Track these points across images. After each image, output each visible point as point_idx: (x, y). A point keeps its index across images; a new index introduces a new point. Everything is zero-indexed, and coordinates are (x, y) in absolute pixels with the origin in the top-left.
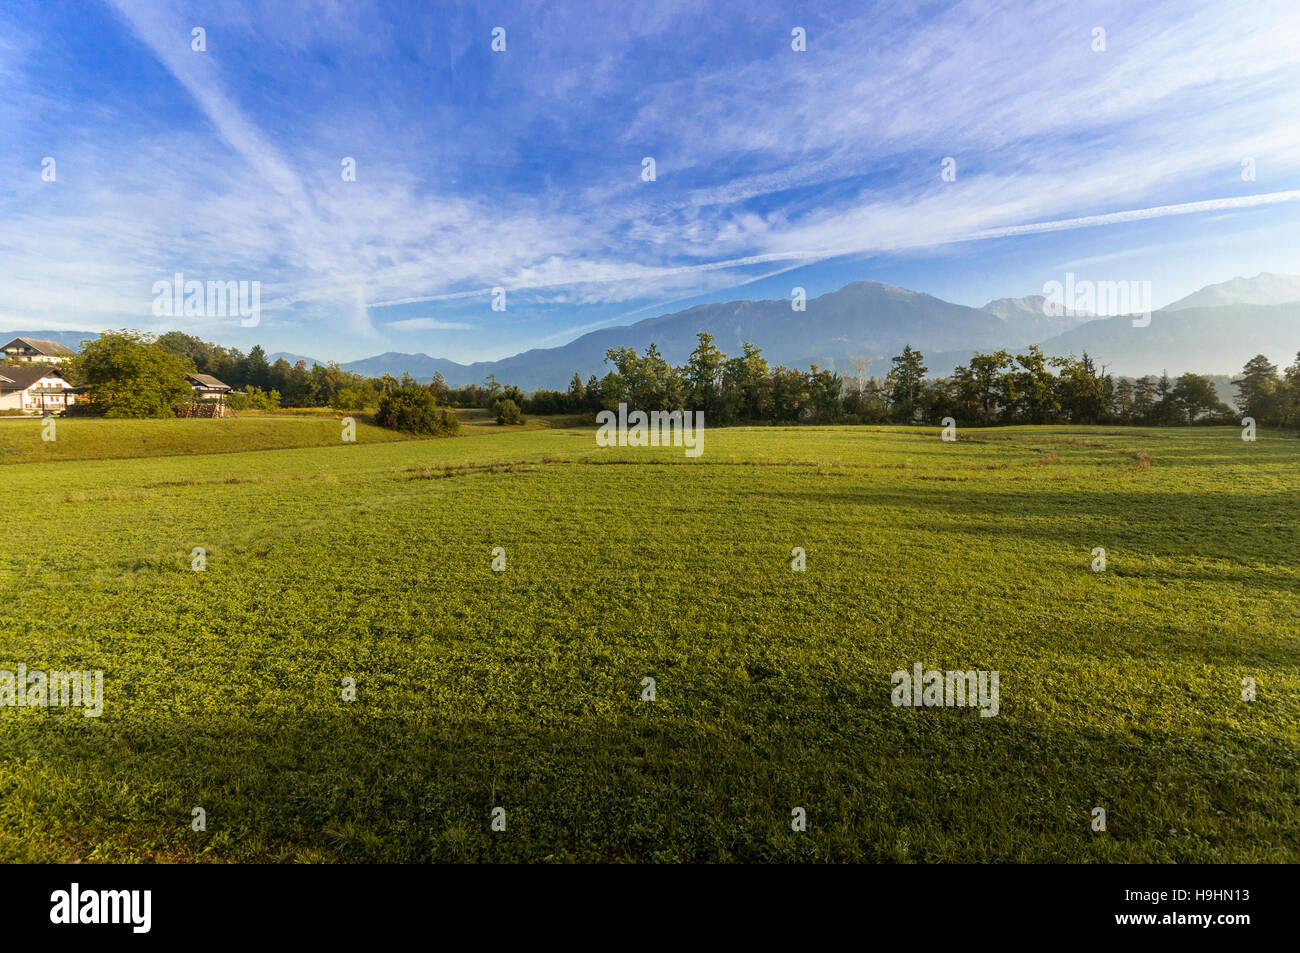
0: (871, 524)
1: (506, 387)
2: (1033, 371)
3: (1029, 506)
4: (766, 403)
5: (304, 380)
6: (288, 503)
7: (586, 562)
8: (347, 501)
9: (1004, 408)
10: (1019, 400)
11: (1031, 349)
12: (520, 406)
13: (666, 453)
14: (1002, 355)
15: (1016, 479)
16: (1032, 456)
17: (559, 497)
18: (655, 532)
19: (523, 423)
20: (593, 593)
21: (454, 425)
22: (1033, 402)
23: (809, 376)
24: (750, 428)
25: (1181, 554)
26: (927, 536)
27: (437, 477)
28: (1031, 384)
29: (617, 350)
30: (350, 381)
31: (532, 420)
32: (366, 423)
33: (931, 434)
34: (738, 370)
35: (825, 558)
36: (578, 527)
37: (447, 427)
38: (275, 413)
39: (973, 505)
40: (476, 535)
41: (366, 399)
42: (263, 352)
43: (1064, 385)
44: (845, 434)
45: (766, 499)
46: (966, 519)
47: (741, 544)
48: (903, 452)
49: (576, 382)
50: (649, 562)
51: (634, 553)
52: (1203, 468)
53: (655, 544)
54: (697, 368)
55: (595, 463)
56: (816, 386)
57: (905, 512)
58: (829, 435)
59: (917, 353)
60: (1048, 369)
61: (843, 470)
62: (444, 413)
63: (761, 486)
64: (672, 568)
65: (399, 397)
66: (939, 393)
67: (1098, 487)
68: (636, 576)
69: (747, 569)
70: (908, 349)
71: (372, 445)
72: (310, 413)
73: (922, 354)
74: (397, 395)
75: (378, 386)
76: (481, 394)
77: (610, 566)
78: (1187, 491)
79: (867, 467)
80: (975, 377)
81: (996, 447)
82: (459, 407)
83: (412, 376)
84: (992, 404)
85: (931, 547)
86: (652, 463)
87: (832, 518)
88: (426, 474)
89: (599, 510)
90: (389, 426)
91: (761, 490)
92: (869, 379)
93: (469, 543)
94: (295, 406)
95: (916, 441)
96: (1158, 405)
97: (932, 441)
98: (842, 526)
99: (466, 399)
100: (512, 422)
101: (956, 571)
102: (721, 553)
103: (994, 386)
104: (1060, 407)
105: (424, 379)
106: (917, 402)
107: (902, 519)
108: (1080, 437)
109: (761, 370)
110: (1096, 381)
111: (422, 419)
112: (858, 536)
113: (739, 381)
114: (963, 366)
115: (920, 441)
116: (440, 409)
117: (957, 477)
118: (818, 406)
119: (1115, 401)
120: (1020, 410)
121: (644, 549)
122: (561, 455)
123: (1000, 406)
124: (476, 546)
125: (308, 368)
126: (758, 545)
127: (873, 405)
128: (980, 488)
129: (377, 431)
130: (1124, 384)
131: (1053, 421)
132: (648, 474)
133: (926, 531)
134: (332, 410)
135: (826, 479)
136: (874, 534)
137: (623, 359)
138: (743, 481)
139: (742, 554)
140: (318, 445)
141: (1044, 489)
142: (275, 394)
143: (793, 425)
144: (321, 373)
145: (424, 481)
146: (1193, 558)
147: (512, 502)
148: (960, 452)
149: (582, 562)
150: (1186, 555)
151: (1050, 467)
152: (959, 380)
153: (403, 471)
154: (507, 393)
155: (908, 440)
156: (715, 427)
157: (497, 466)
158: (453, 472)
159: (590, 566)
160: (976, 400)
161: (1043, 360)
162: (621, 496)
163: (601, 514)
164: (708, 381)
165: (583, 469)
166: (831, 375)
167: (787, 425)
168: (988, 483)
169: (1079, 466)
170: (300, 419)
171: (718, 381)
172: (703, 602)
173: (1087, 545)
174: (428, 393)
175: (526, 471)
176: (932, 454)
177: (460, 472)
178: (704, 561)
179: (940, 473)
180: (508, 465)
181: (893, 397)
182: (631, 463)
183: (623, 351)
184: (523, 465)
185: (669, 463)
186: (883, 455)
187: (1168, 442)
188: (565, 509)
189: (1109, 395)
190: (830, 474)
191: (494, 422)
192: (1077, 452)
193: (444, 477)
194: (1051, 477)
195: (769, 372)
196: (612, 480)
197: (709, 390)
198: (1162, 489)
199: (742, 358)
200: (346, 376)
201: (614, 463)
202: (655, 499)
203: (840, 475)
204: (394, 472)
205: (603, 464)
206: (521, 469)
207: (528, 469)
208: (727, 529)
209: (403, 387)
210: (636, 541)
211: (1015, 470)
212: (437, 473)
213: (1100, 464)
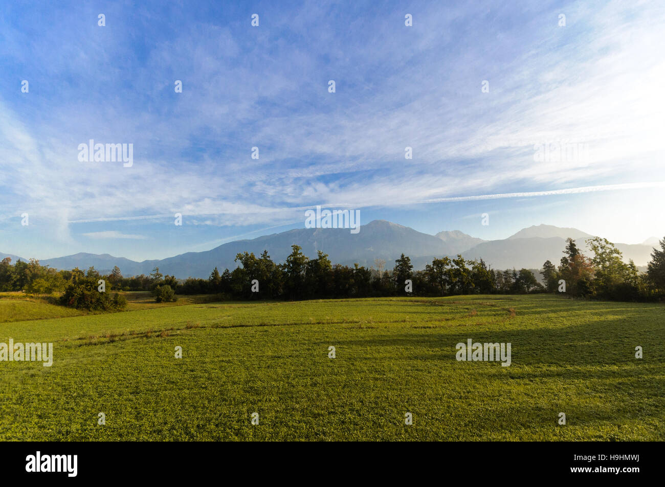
0: (389, 358)
1: (166, 277)
2: (460, 267)
4: (330, 285)
5: (6, 271)
7: (209, 402)
9: (450, 286)
10: (456, 282)
11: (458, 256)
12: (174, 289)
13: (270, 318)
14: (446, 259)
15: (459, 325)
16: (465, 312)
17: (195, 353)
18: (260, 374)
19: (175, 301)
20: (213, 427)
21: (123, 304)
22: (463, 283)
23: (354, 270)
24: (321, 300)
26: (419, 363)
27: (103, 343)
28: (460, 274)
29: (243, 254)
30: (45, 273)
31: (181, 299)
32: (51, 303)
33: (418, 301)
34: (315, 266)
36: (207, 375)
37: (118, 305)
39: (440, 342)
40: (127, 387)
41: (55, 286)
43: (474, 274)
44: (374, 303)
46: (437, 351)
47: (316, 378)
48: (404, 312)
49: (215, 273)
50: (255, 397)
52: (537, 316)
53: (259, 383)
54: (291, 265)
55: (222, 327)
56: (357, 275)
57: (407, 349)
58: (365, 303)
59: (407, 258)
60: (466, 266)
61: (373, 324)
62: (117, 295)
63: (327, 337)
64: (270, 400)
65: (83, 284)
66: (419, 279)
67: (496, 328)
68: (245, 409)
69: (318, 396)
70: (403, 256)
71: (53, 320)
72: (5, 296)
73: (410, 258)
74: (82, 282)
75: (67, 276)
76: (147, 281)
77: (227, 403)
78: (533, 328)
79: (386, 322)
80: (435, 271)
81: (449, 308)
82: (130, 290)
83: (95, 269)
84: (444, 284)
86: (261, 325)
87: (368, 356)
88: (93, 341)
89: (223, 361)
90: (70, 305)
91: (328, 340)
92: (384, 271)
93: (120, 395)
95: (410, 305)
96: (514, 284)
97: (418, 305)
99: (135, 285)
100: (168, 300)
102: (302, 386)
103: (444, 275)
104: (474, 285)
107: (406, 353)
108: (485, 301)
109: (328, 266)
110: (488, 272)
111: (98, 300)
112: (383, 366)
113: (315, 273)
114: (429, 265)
115: (413, 306)
116: (114, 292)
117: (432, 326)
118: (359, 288)
119: (497, 282)
120: (457, 288)
121: (251, 388)
122: (200, 323)
123: (448, 285)
124: (125, 397)
125: (13, 263)
126: (325, 378)
127: (388, 286)
128: (443, 332)
129: (60, 309)
130: (499, 273)
131: (473, 293)
132: (258, 333)
133: (419, 361)
134: (24, 294)
135: (364, 331)
136: (392, 364)
137: (247, 259)
138: (317, 335)
139: (315, 385)
140: (6, 321)
141: (472, 330)
143: (346, 298)
144: (22, 267)
145: (90, 347)
146: (541, 365)
147: (159, 359)
148: (432, 311)
149: (206, 402)
150: (538, 364)
151: (474, 318)
152: (428, 272)
153: (75, 340)
154: (167, 281)
155: (406, 306)
157: (151, 332)
158: (117, 339)
159: (213, 404)
160: (437, 282)
161: (464, 262)
162: (239, 350)
163: (224, 364)
164: (297, 273)
165: (214, 331)
166: (365, 269)
167: (342, 298)
168: (447, 329)
169: (486, 317)
171: (303, 273)
172: (290, 424)
175: (173, 335)
176: (419, 313)
177: (122, 338)
178: (291, 393)
179: (423, 324)
180: (160, 331)
181: (397, 281)
182: (247, 326)
183: (247, 255)
184: (171, 331)
185: (271, 325)
186: (394, 315)
187: (521, 302)
188: (198, 362)
189: (494, 279)
190: (366, 328)
191: (154, 300)
192: (485, 309)
193: (108, 343)
194: (475, 324)
195: (332, 268)
196: (233, 339)
197: (298, 277)
198: (522, 327)
199: (317, 260)
200: (44, 269)
201: (236, 326)
202: (261, 350)
203: (372, 328)
204: (66, 340)
205: (228, 327)
206: (169, 334)
207: (175, 333)
208: (307, 368)
209: (87, 277)
210: (247, 382)
211: (458, 320)
212: (103, 340)
213: (495, 315)
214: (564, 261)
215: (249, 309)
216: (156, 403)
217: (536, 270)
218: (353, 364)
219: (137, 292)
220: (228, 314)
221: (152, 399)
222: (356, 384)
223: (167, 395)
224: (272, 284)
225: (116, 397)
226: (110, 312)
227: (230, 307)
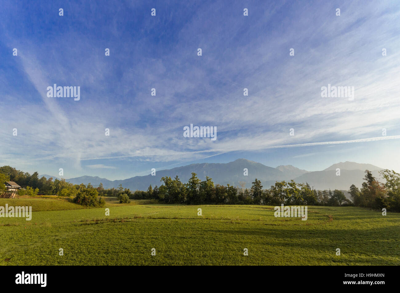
1: (125, 189)
2: (293, 188)
3: (301, 235)
4: (213, 196)
5: (50, 185)
6: (27, 235)
8: (53, 234)
9: (287, 199)
10: (291, 197)
11: (292, 181)
12: (129, 196)
13: (179, 215)
14: (284, 182)
15: (295, 225)
17: (138, 232)
18: (173, 247)
19: (129, 202)
21: (103, 203)
22: (295, 198)
23: (227, 188)
24: (208, 205)
25: (350, 252)
26: (269, 247)
27: (92, 224)
28: (293, 192)
29: (165, 177)
30: (68, 186)
31: (133, 201)
32: (69, 202)
34: (204, 185)
35: (235, 258)
36: (144, 245)
37: (100, 204)
38: (35, 197)
39: (283, 235)
40: (103, 249)
41: (72, 193)
42: (38, 174)
43: (303, 193)
44: (239, 208)
45: (214, 233)
46: (281, 240)
47: (205, 252)
48: (259, 215)
49: (150, 188)
51: (165, 257)
52: (348, 221)
53: (173, 252)
54: (191, 184)
55: (153, 218)
56: (229, 191)
57: (261, 238)
58: (234, 208)
59: (259, 181)
60: (297, 187)
61: (239, 221)
62: (100, 198)
63: (212, 227)
66: (267, 194)
67: (320, 228)
70: (256, 180)
71: (69, 211)
72: (48, 197)
73: (261, 181)
74: (84, 191)
75: (78, 188)
76: (116, 191)
78: (346, 229)
79: (247, 220)
80: (277, 189)
82: (107, 196)
83: (91, 184)
84: (283, 198)
85: (272, 252)
86: (174, 218)
87: (237, 241)
88: (88, 223)
89: (153, 238)
90: (78, 203)
91: (212, 229)
92: (245, 189)
93: (99, 254)
94: (44, 194)
95: (262, 211)
96: (330, 199)
97: (267, 211)
98: (241, 244)
99: (110, 193)
100: (125, 202)
101: (281, 262)
102: (198, 256)
103: (283, 192)
104: (303, 200)
105: (95, 185)
106: (261, 197)
107: (261, 240)
108: (311, 210)
109: (212, 185)
110: (312, 192)
111: (92, 201)
113: (205, 189)
114: (273, 186)
115: (263, 211)
116: (99, 197)
117: (277, 224)
118: (230, 198)
119: (318, 198)
120: (292, 200)
121: (168, 255)
122: (141, 215)
123: (286, 199)
124: (101, 255)
125: (53, 180)
126: (211, 252)
127: (247, 198)
128: (284, 228)
129: (73, 205)
130: (319, 192)
131: (302, 205)
132: (173, 223)
133: (269, 245)
134: (57, 196)
135: (234, 225)
136: (252, 247)
137: (167, 180)
138: (206, 226)
139: (205, 256)
140: (48, 210)
141: (304, 228)
142: (37, 190)
143: (222, 204)
144: (57, 182)
145: (86, 226)
146: (354, 254)
147: (120, 235)
150: (352, 253)
152: (272, 190)
153: (79, 222)
154: (125, 191)
155: (260, 210)
156: (197, 205)
157: (117, 219)
158: (99, 222)
160: (278, 197)
161: (296, 184)
162: (162, 232)
163: (153, 240)
164: (195, 189)
165: (149, 220)
166: (234, 187)
167: (220, 204)
168: (287, 226)
169: (313, 220)
170: (44, 200)
171: (198, 189)
173: (321, 250)
174: (96, 191)
176: (268, 215)
177: (102, 222)
178: (191, 260)
179: (271, 223)
180: (121, 219)
181: (253, 195)
182: (167, 218)
183: (167, 178)
184: (126, 219)
185: (180, 219)
186: (252, 216)
187: (336, 212)
188: (140, 237)
189: (316, 196)
190: (235, 223)
191: (119, 202)
192: (311, 215)
193: (95, 224)
194: (305, 224)
195: (214, 186)
196: (159, 225)
197: (195, 192)
198: (338, 228)
199: (206, 181)
200: (67, 184)
201: (161, 218)
202: (174, 233)
203: (239, 223)
204: (75, 222)
205: (156, 219)
206: (126, 221)
207: (128, 221)
208: (200, 246)
209: (87, 188)
210: (166, 251)
211: (294, 222)
212: (92, 222)
213: (319, 219)
214: (365, 185)
215: (168, 209)
216: (117, 260)
217: (345, 191)
218: (227, 245)
219: (111, 197)
220: (157, 211)
221: (115, 257)
222: (230, 258)
223: (122, 256)
224: (180, 195)
225: (97, 254)
226: (97, 208)
227: (158, 207)
